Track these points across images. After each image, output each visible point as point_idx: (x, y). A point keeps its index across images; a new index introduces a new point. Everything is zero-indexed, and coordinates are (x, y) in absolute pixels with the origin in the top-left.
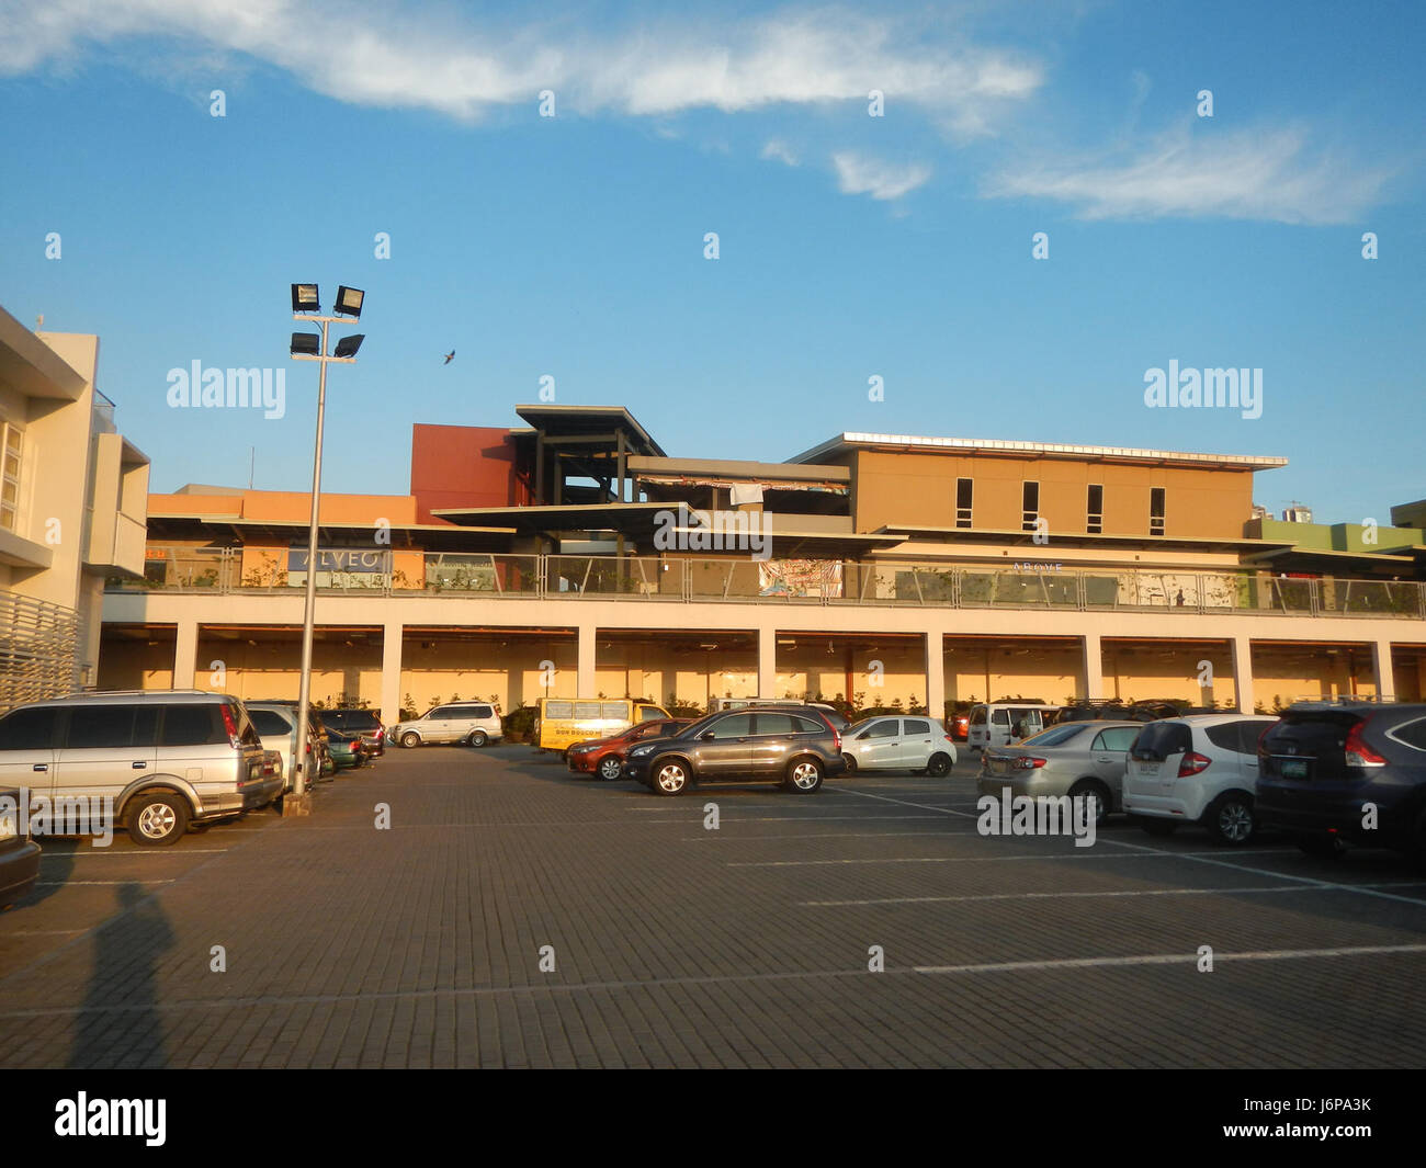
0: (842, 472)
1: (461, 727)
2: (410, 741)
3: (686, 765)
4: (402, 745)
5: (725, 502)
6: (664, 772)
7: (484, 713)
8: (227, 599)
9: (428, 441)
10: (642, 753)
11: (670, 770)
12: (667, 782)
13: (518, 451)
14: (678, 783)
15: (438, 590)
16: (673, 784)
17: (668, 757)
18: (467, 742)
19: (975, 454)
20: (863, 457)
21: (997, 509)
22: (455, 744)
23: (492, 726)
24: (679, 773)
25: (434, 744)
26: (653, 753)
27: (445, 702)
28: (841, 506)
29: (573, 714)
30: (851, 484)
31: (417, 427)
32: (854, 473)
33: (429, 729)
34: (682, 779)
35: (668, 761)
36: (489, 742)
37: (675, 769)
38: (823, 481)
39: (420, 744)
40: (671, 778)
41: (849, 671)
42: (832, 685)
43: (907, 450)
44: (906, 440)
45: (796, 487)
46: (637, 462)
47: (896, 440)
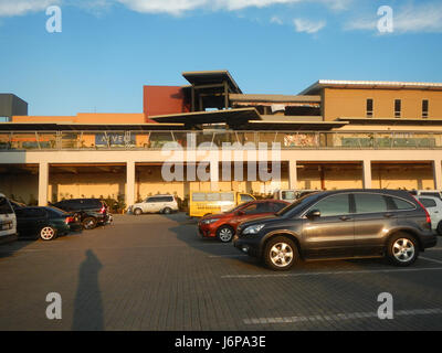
0: (318, 98)
1: (160, 206)
2: (138, 212)
3: (294, 242)
4: (135, 214)
5: (269, 111)
6: (274, 249)
7: (170, 199)
8: (59, 153)
9: (149, 92)
10: (252, 231)
11: (279, 247)
12: (277, 258)
13: (185, 94)
14: (287, 259)
15: (149, 147)
16: (283, 260)
17: (277, 235)
18: (163, 212)
19: (374, 88)
20: (327, 91)
21: (384, 110)
22: (158, 213)
23: (174, 205)
24: (287, 250)
25: (148, 213)
26: (264, 232)
27: (154, 195)
28: (318, 112)
29: (206, 199)
30: (321, 103)
31: (145, 87)
32: (323, 98)
33: (146, 206)
34: (290, 254)
35: (276, 240)
36: (172, 212)
37: (284, 246)
38: (309, 102)
39: (142, 213)
40: (281, 255)
41: (322, 180)
42: (315, 185)
43: (346, 87)
44: (345, 82)
45: (298, 105)
46: (233, 96)
47: (341, 82)
